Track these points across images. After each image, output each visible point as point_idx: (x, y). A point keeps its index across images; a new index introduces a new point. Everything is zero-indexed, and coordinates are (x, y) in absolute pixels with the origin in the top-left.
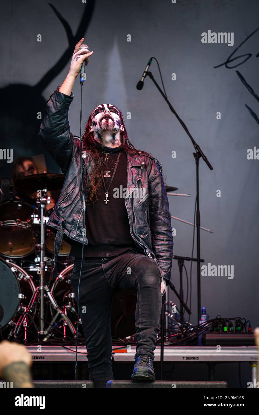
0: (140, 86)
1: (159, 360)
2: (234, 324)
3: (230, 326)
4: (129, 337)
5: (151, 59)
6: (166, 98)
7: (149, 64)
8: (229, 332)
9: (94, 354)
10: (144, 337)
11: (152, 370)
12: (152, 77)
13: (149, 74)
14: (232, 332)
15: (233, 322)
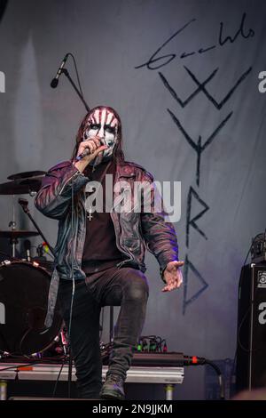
0: (54, 83)
1: (67, 379)
2: (149, 344)
3: (145, 344)
4: (35, 354)
5: (67, 55)
6: (82, 98)
7: (65, 60)
8: (144, 351)
9: (85, 372)
10: (119, 355)
11: (121, 389)
12: (67, 75)
13: (64, 71)
14: (146, 352)
15: (148, 341)
